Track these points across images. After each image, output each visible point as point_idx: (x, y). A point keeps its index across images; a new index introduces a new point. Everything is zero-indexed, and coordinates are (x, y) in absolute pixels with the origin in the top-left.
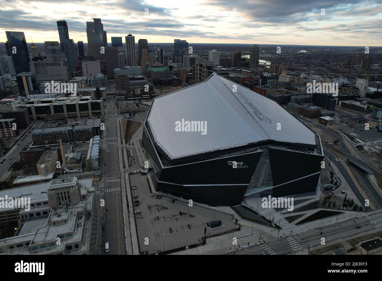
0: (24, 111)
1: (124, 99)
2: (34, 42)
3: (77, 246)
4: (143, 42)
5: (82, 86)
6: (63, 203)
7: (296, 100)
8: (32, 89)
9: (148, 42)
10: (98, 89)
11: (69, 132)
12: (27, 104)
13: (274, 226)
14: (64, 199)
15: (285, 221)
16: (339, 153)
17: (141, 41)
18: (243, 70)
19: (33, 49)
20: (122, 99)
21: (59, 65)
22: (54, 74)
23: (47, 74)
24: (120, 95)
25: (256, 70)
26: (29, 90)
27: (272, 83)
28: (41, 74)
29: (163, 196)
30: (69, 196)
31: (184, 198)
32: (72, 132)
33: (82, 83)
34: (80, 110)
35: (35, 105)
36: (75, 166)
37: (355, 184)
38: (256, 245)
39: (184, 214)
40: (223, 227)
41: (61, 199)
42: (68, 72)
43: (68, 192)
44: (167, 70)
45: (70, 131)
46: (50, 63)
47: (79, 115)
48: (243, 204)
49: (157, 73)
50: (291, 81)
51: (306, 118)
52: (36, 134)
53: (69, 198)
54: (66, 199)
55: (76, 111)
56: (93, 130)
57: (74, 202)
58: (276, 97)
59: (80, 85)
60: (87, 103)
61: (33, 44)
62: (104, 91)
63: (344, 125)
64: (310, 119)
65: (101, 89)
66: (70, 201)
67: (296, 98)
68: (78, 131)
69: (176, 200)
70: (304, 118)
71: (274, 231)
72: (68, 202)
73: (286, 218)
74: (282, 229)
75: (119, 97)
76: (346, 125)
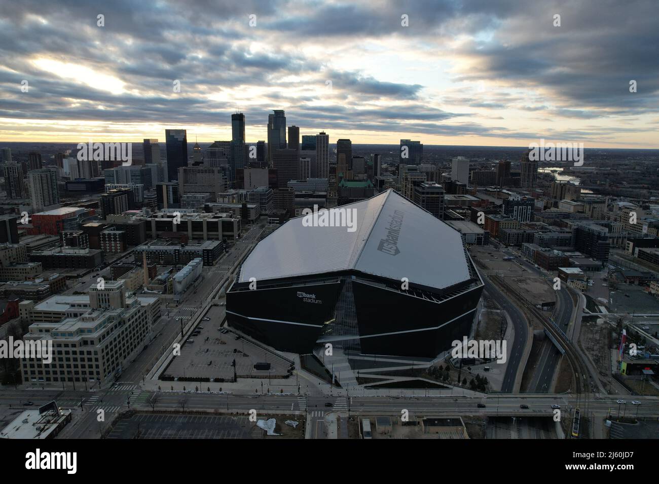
0: (139, 225)
1: (278, 222)
2: (198, 142)
3: (92, 343)
4: (344, 144)
5: (233, 202)
6: (102, 306)
7: (542, 239)
8: (172, 202)
9: (352, 143)
10: (244, 206)
11: (175, 253)
12: (151, 217)
13: (333, 382)
14: (104, 302)
15: (355, 381)
16: (538, 321)
17: (340, 141)
18: (505, 191)
19: (196, 151)
20: (276, 222)
21: (213, 172)
22: (205, 185)
23: (197, 183)
24: (275, 215)
25: (526, 191)
26: (168, 203)
27: (522, 211)
28: (191, 183)
29: (231, 331)
30: (108, 299)
31: (253, 337)
32: (178, 252)
33: (233, 198)
34: (208, 230)
35: (157, 219)
36: (157, 287)
37: (521, 363)
38: (292, 395)
39: (239, 352)
40: (272, 372)
41: (101, 302)
42: (224, 183)
43: (108, 295)
44: (369, 186)
45: (177, 251)
46: (202, 170)
47: (205, 236)
48: (314, 353)
49: (350, 189)
50: (578, 212)
51: (542, 269)
52: (138, 251)
53: (109, 302)
54: (106, 302)
55: (202, 231)
56: (204, 253)
57: (113, 307)
58: (509, 234)
59: (231, 200)
60: (217, 222)
61: (197, 145)
62: (252, 208)
63: (603, 285)
64: (548, 271)
65: (249, 206)
66: (109, 306)
67: (540, 237)
68: (186, 252)
69: (243, 337)
70: (539, 269)
71: (323, 384)
72: (107, 306)
73: (358, 379)
74: (342, 388)
75: (272, 219)
76: (605, 285)
